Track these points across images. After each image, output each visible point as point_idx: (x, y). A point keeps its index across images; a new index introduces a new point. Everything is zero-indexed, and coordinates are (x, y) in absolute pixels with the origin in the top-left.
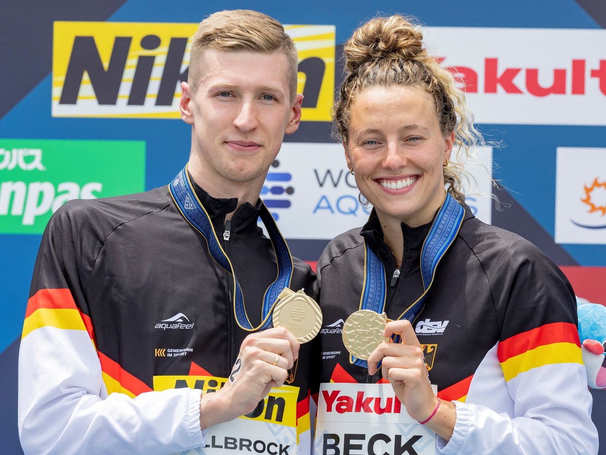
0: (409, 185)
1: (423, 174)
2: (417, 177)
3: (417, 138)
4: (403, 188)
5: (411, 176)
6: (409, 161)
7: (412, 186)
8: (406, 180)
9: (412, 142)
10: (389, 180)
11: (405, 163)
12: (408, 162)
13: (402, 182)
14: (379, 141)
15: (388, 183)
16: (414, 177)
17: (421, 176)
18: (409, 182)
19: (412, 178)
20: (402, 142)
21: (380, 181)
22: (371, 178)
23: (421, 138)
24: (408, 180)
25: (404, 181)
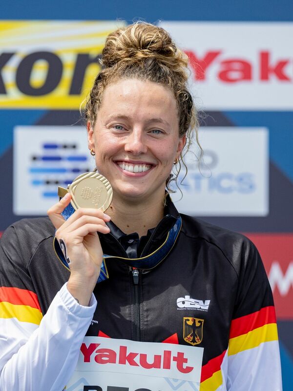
0: (144, 170)
1: (158, 164)
2: (151, 166)
3: (159, 131)
4: (138, 172)
5: (147, 164)
6: (149, 149)
7: (146, 173)
8: (142, 166)
9: (155, 135)
10: (127, 163)
11: (145, 151)
12: (148, 151)
13: (139, 167)
14: (126, 128)
15: (127, 166)
16: (149, 166)
17: (155, 166)
18: (144, 168)
19: (148, 166)
20: (145, 132)
21: (119, 163)
22: (112, 159)
23: (163, 133)
24: (144, 166)
25: (141, 166)
